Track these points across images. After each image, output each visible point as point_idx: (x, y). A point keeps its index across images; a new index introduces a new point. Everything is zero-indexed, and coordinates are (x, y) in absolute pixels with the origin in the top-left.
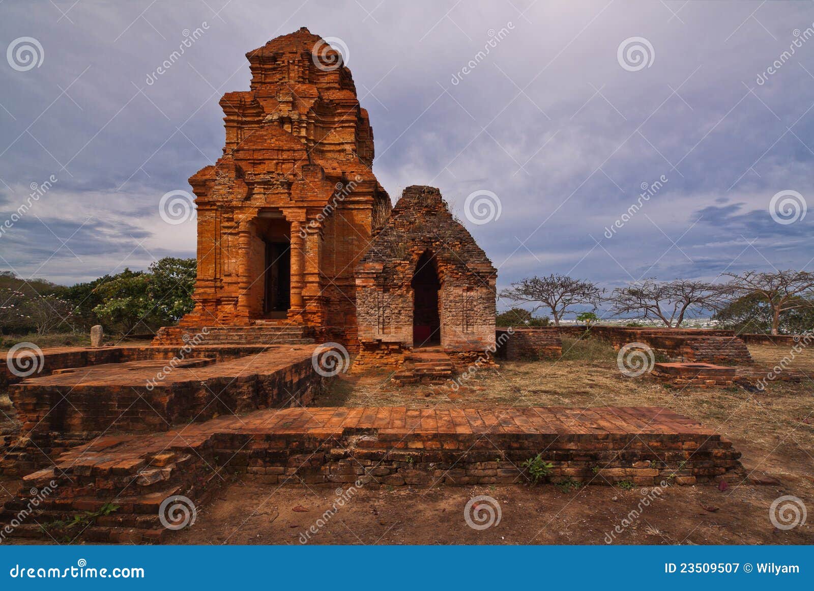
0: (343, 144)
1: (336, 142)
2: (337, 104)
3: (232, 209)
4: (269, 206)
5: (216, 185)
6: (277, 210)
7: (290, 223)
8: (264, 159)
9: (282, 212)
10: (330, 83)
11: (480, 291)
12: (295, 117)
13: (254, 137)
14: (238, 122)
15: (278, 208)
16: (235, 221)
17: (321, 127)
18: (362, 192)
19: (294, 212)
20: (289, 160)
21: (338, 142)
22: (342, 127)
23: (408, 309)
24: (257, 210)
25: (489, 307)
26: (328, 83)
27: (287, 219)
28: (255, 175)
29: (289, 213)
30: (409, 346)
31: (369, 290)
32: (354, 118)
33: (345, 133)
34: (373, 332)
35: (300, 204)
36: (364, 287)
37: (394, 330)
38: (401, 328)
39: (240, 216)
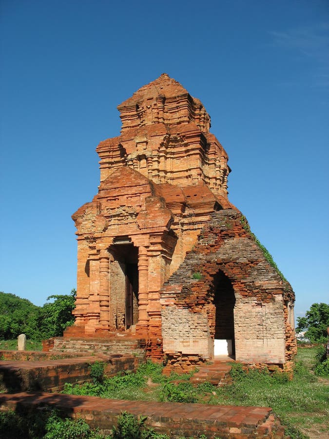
0: (190, 170)
1: (184, 170)
2: (184, 136)
3: (95, 239)
4: (121, 235)
5: (84, 221)
6: (126, 238)
7: (137, 248)
8: (118, 196)
9: (130, 239)
10: (181, 117)
11: (267, 307)
12: (148, 154)
13: (111, 178)
14: (109, 163)
15: (128, 236)
16: (97, 249)
17: (171, 158)
18: (204, 213)
19: (140, 239)
20: (136, 194)
21: (185, 169)
22: (189, 155)
23: (203, 325)
24: (112, 239)
25: (276, 322)
26: (178, 118)
27: (135, 245)
28: (112, 209)
29: (137, 239)
30: (206, 357)
31: (170, 308)
32: (198, 146)
33: (191, 160)
34: (175, 345)
35: (145, 231)
36: (167, 305)
37: (192, 343)
38: (198, 342)
39: (100, 245)
